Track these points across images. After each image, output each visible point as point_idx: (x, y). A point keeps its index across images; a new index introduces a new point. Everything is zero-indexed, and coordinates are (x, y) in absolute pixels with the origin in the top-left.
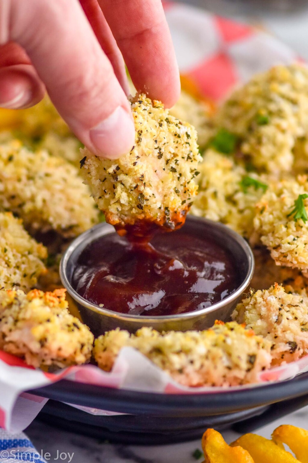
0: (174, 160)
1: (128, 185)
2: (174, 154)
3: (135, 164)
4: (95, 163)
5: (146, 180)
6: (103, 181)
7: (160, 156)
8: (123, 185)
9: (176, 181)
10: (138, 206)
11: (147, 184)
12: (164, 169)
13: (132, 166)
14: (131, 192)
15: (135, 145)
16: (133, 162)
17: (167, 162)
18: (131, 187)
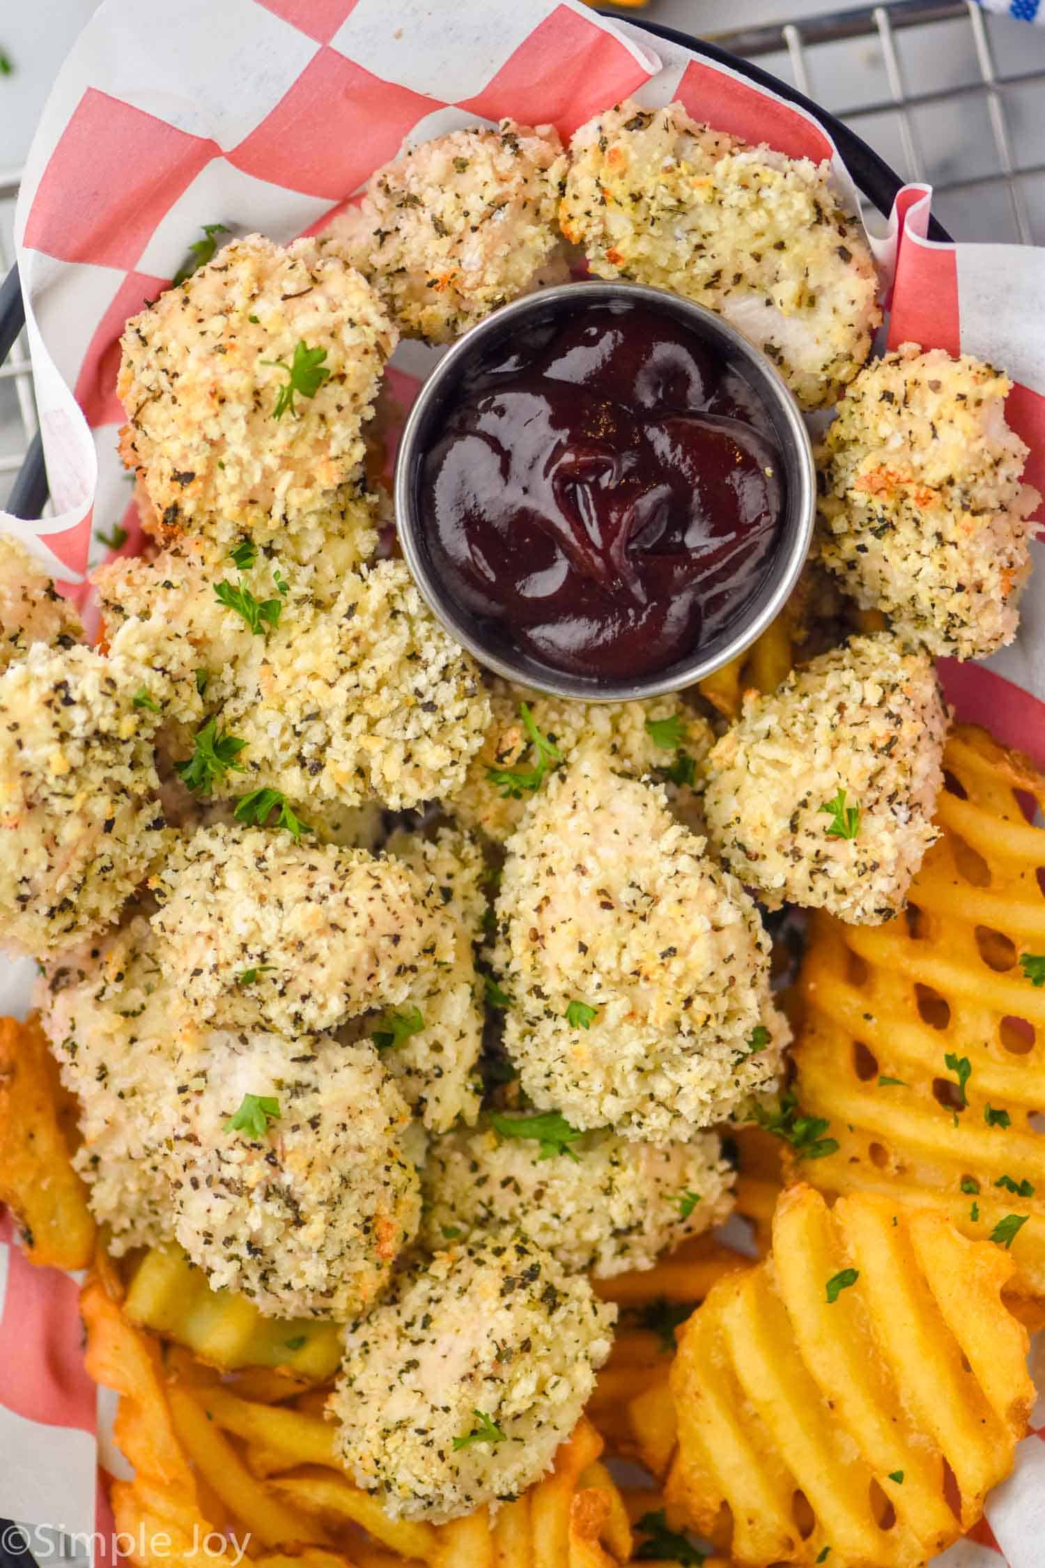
0: (408, 1332)
1: (496, 1397)
2: (398, 1339)
3: (447, 1409)
4: (495, 1478)
5: (467, 1368)
6: (522, 1440)
7: (413, 1365)
8: (500, 1404)
9: (444, 1304)
10: (528, 1350)
11: (474, 1362)
12: (434, 1342)
13: (453, 1412)
14: (506, 1380)
15: (411, 1431)
16: (446, 1415)
17: (417, 1343)
18: (498, 1389)
